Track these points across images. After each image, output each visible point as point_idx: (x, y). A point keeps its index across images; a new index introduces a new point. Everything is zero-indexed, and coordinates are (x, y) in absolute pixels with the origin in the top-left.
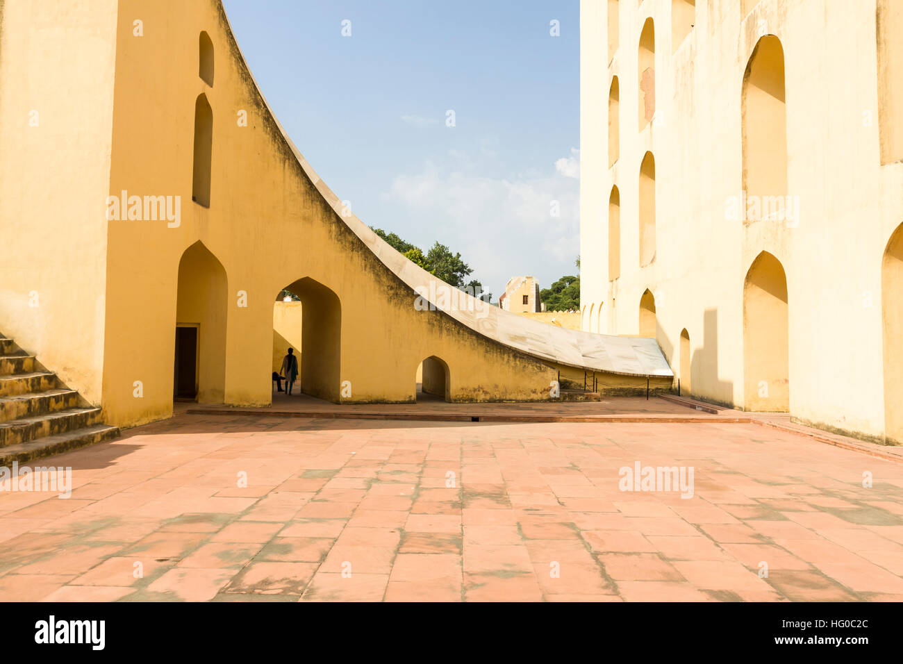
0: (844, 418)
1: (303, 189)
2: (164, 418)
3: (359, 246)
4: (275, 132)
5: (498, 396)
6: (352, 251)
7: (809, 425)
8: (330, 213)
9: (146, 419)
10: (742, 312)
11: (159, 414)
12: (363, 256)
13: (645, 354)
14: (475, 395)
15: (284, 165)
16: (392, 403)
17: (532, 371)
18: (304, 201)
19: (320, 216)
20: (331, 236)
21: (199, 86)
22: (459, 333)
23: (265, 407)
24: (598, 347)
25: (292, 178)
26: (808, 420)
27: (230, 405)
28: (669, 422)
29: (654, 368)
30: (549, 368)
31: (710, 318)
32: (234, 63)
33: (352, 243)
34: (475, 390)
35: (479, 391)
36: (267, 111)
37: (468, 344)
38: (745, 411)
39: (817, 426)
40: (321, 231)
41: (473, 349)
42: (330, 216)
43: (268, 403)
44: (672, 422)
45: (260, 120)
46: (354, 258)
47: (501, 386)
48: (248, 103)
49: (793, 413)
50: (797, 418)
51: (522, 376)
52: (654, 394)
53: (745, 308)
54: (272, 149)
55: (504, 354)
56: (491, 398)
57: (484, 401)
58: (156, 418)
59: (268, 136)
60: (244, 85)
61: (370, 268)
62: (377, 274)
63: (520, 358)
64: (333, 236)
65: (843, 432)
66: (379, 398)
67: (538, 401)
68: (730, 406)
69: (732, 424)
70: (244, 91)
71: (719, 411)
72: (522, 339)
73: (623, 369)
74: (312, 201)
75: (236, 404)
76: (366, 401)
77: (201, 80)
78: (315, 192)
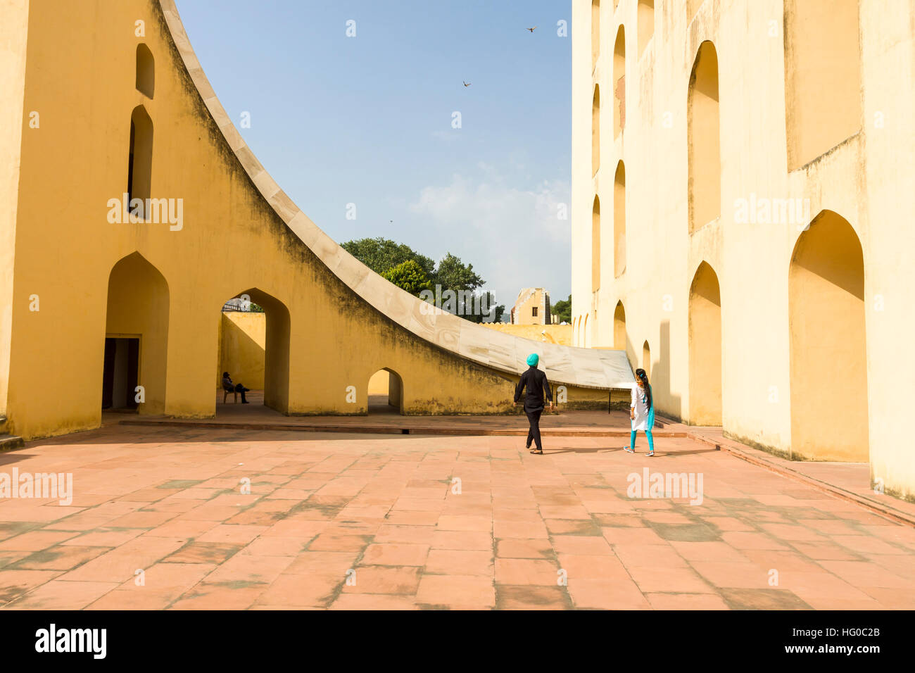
0: (762, 432)
1: (250, 200)
2: (89, 429)
3: (309, 257)
4: (222, 143)
5: (453, 409)
6: (303, 262)
7: (737, 439)
8: (280, 225)
9: (66, 429)
10: (687, 323)
11: (83, 425)
12: (314, 267)
13: (611, 366)
14: (429, 407)
15: (231, 176)
16: (343, 415)
17: (487, 383)
18: (252, 212)
19: (269, 227)
20: (280, 247)
21: (137, 98)
22: (412, 344)
23: (209, 418)
24: (564, 360)
25: (239, 189)
26: (736, 435)
27: (169, 417)
28: (602, 436)
29: (619, 381)
30: (505, 381)
31: (665, 329)
32: (177, 75)
33: (303, 254)
34: (429, 402)
35: (433, 403)
36: (214, 123)
37: (421, 356)
38: (690, 425)
39: (742, 441)
40: (269, 242)
41: (428, 361)
42: (280, 228)
43: (212, 414)
44: (606, 436)
45: (206, 132)
46: (304, 269)
47: (456, 398)
48: (192, 114)
49: (725, 428)
50: (727, 433)
51: (479, 389)
52: (618, 408)
53: (690, 319)
54: (218, 161)
55: (459, 366)
56: (446, 411)
57: (439, 414)
58: (79, 428)
59: (214, 147)
60: (188, 97)
61: (321, 279)
62: (329, 286)
63: (476, 370)
64: (282, 248)
65: (761, 447)
66: (330, 411)
67: (494, 414)
68: (677, 420)
69: (667, 438)
70: (189, 103)
71: (665, 425)
72: (484, 351)
73: (587, 382)
74: (261, 212)
75: (177, 415)
76: (316, 413)
77: (138, 91)
78: (264, 203)
